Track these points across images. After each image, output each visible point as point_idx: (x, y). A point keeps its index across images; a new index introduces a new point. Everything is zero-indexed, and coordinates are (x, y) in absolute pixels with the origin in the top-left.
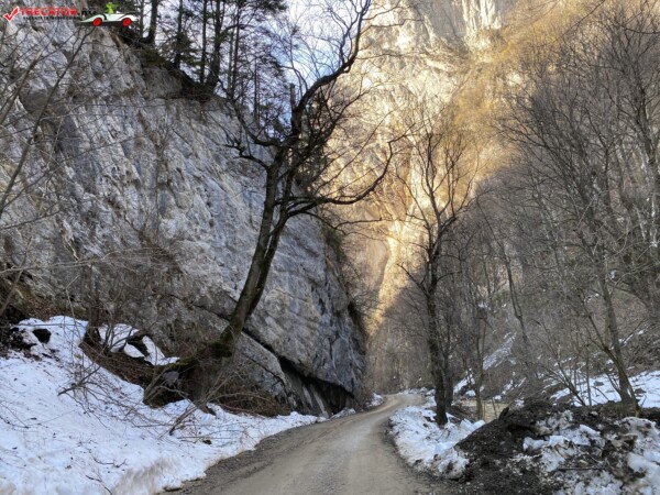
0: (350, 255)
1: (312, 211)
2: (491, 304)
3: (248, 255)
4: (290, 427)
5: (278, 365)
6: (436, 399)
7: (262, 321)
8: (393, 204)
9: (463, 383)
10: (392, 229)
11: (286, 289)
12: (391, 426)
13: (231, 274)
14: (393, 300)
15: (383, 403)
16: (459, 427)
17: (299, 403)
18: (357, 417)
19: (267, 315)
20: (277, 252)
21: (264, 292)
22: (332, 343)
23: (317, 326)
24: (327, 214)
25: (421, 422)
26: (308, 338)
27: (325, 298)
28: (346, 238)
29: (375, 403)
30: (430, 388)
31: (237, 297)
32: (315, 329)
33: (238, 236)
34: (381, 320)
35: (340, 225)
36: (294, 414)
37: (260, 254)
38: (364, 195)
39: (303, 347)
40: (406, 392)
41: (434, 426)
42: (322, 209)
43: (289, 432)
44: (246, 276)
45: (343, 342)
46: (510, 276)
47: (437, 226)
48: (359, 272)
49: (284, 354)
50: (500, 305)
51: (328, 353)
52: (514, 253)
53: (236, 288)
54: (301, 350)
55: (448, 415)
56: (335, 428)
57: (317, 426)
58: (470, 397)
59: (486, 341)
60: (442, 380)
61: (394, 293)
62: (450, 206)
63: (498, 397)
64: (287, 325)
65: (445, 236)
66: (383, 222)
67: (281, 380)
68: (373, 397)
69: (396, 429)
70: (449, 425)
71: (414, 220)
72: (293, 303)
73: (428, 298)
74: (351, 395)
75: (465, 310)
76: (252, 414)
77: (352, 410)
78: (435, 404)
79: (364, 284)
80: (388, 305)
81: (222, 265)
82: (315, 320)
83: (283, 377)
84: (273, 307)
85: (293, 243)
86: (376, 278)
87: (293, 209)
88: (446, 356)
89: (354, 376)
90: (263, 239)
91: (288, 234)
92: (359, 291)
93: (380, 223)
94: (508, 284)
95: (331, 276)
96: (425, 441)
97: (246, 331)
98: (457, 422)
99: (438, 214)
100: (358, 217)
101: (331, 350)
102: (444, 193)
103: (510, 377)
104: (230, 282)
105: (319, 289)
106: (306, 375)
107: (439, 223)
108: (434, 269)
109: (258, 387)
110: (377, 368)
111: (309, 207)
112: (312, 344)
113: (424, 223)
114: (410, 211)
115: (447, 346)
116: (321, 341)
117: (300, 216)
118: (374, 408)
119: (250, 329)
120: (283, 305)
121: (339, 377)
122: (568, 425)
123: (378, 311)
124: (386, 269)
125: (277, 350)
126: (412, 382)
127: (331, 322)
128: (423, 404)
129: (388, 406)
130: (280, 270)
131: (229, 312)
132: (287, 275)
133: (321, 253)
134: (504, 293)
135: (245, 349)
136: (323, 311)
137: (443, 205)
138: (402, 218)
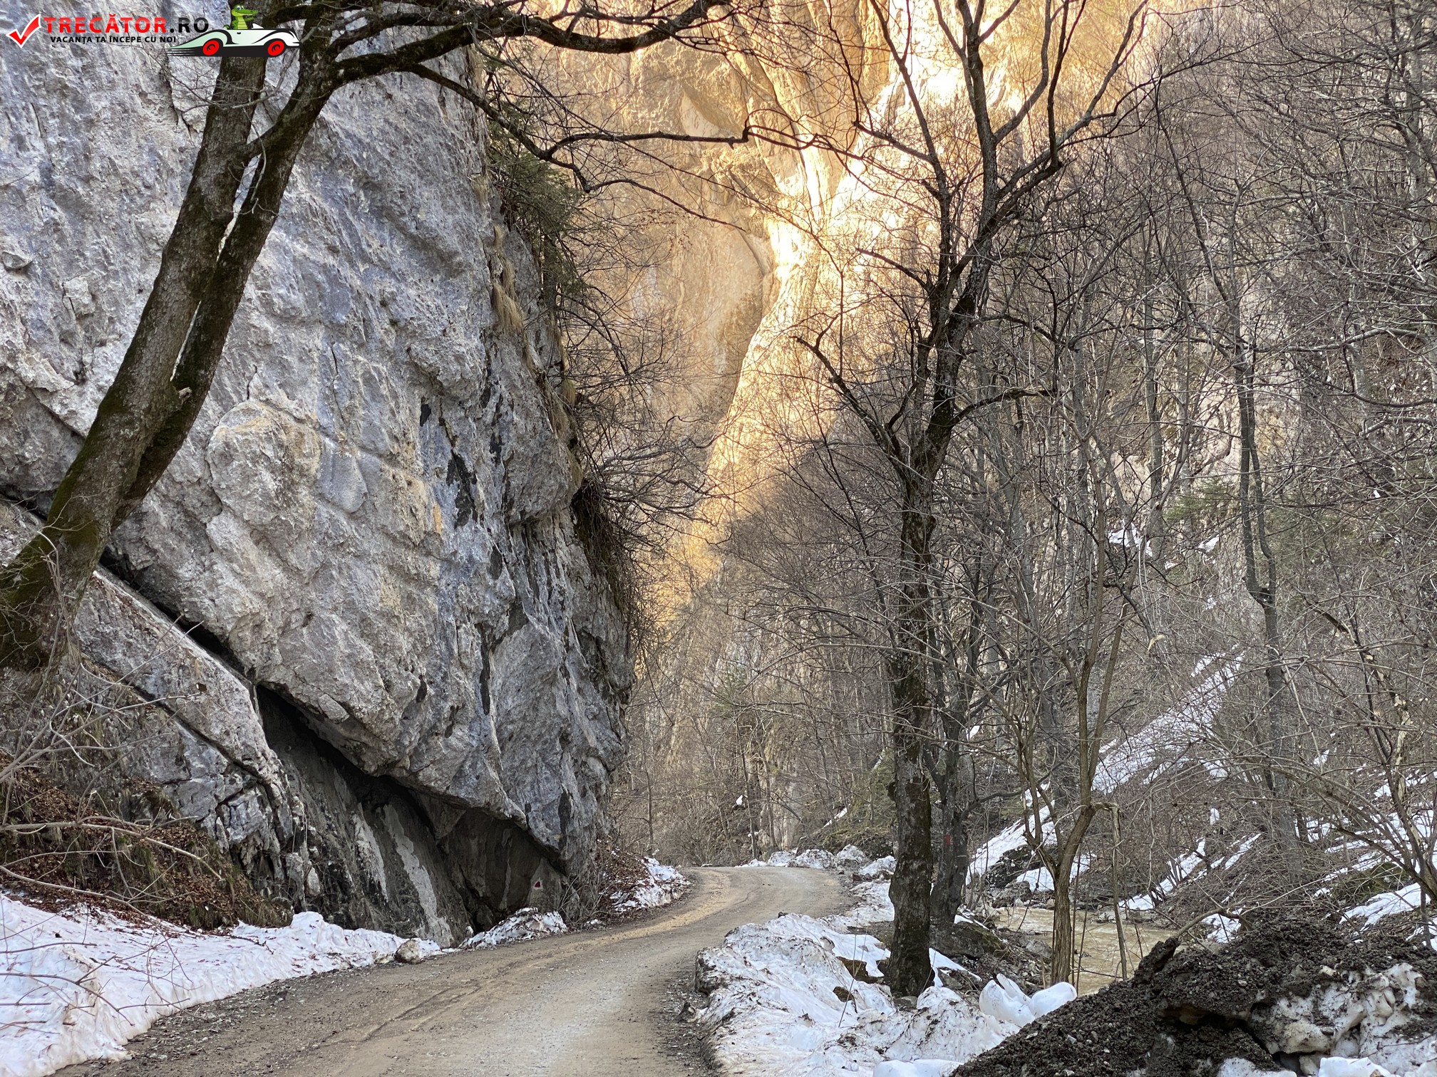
0: (598, 279)
1: (450, 65)
2: (1159, 533)
3: (146, 237)
4: (284, 972)
5: (254, 719)
6: (894, 893)
7: (195, 528)
8: (804, 73)
9: (1010, 840)
10: (790, 186)
11: (310, 401)
12: (705, 990)
13: (61, 313)
14: (766, 487)
15: (681, 898)
16: (974, 1008)
17: (334, 878)
18: (571, 946)
19: (216, 503)
20: (274, 235)
21: (210, 404)
22: (490, 645)
23: (435, 570)
24: (515, 88)
25: (827, 981)
26: (389, 616)
27: (478, 455)
28: (590, 207)
29: (648, 897)
30: (876, 850)
31: (86, 416)
32: (421, 581)
33: (104, 143)
34: (708, 566)
35: (569, 140)
36: (308, 920)
37: (199, 235)
38: (686, 20)
39: (367, 652)
40: (780, 861)
41: (874, 998)
42: (494, 62)
43: (277, 993)
44: (129, 328)
45: (539, 643)
46: (1248, 423)
47: (977, 188)
48: (634, 362)
49: (277, 676)
50: (1194, 537)
51: (470, 686)
52: (1275, 331)
53: (80, 378)
54: (356, 664)
55: (938, 960)
56: (476, 984)
57: (403, 975)
58: (1029, 895)
59: (1120, 677)
60: (928, 823)
61: (774, 459)
62: (1040, 108)
63: (1142, 903)
64: (304, 555)
65: (1004, 237)
66: (759, 149)
67: (258, 782)
68: (644, 875)
69: (725, 999)
70: (937, 997)
71: (886, 154)
72: (335, 467)
73: (910, 487)
74: (554, 860)
75: (1051, 549)
76: (124, 912)
77: (552, 920)
78: (889, 914)
79: (649, 411)
80: (743, 507)
81: (23, 270)
82: (425, 545)
83: (270, 767)
84: (247, 477)
85: (350, 202)
86: (703, 389)
87: (360, 49)
88: (954, 727)
89: (571, 783)
90: (214, 170)
91: (334, 162)
92: (623, 437)
93: (740, 154)
94: (1236, 456)
95: (514, 363)
96: (837, 1053)
97: (118, 567)
98: (969, 988)
99: (989, 139)
100: (652, 119)
101: (484, 676)
102: (1026, 52)
103: (1198, 828)
104: (52, 348)
105: (453, 415)
106: (371, 768)
107: (990, 174)
108: (947, 369)
109: (154, 803)
110: (673, 762)
111: (433, 48)
112: (404, 643)
113: (926, 170)
114: (877, 115)
115: (965, 688)
116: (444, 633)
117: (392, 81)
118: (643, 915)
119: (138, 558)
120: (288, 470)
121: (513, 784)
122: (1399, 1020)
123: (700, 529)
124: (752, 357)
125: (252, 657)
126: (805, 824)
127: (497, 559)
128: (842, 910)
129: (701, 910)
130: (287, 318)
131: (43, 481)
132: (317, 340)
133: (474, 257)
134: (1216, 493)
135: (107, 642)
136: (466, 509)
137: (1015, 103)
138: (839, 140)
